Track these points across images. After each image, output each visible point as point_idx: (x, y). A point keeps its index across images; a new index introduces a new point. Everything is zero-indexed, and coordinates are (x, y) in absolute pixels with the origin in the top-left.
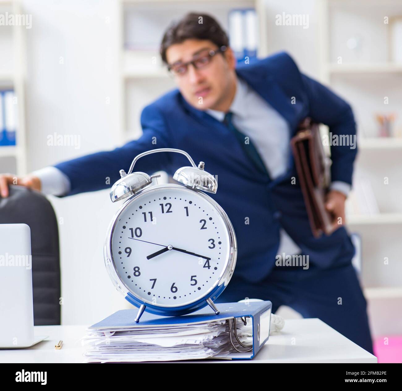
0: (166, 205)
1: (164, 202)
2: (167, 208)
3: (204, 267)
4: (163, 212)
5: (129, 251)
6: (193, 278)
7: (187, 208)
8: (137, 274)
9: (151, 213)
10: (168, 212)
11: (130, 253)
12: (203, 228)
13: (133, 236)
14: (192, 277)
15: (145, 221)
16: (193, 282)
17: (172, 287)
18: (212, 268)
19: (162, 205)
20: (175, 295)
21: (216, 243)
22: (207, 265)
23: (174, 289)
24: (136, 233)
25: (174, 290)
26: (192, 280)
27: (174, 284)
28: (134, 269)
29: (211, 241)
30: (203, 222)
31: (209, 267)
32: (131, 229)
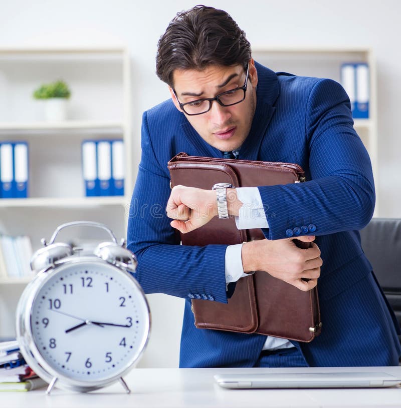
0: (88, 279)
1: (86, 276)
2: (88, 282)
3: (121, 344)
4: (83, 285)
5: (46, 322)
6: (109, 355)
7: (107, 284)
8: (53, 345)
9: (71, 286)
10: (89, 286)
11: (47, 324)
12: (122, 305)
13: (51, 307)
14: (108, 353)
15: (65, 292)
16: (108, 359)
17: (87, 362)
18: (128, 346)
19: (83, 279)
20: (89, 370)
21: (134, 322)
22: (123, 343)
23: (88, 363)
24: (55, 304)
25: (88, 365)
26: (107, 356)
27: (88, 359)
28: (51, 340)
29: (129, 320)
30: (122, 300)
31: (125, 345)
32: (51, 300)
